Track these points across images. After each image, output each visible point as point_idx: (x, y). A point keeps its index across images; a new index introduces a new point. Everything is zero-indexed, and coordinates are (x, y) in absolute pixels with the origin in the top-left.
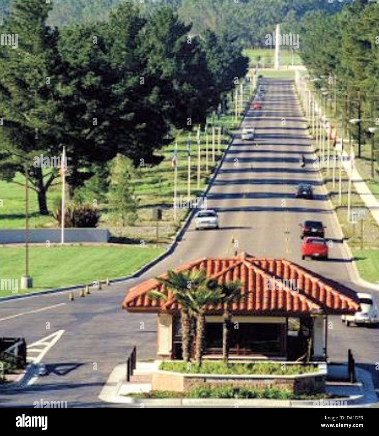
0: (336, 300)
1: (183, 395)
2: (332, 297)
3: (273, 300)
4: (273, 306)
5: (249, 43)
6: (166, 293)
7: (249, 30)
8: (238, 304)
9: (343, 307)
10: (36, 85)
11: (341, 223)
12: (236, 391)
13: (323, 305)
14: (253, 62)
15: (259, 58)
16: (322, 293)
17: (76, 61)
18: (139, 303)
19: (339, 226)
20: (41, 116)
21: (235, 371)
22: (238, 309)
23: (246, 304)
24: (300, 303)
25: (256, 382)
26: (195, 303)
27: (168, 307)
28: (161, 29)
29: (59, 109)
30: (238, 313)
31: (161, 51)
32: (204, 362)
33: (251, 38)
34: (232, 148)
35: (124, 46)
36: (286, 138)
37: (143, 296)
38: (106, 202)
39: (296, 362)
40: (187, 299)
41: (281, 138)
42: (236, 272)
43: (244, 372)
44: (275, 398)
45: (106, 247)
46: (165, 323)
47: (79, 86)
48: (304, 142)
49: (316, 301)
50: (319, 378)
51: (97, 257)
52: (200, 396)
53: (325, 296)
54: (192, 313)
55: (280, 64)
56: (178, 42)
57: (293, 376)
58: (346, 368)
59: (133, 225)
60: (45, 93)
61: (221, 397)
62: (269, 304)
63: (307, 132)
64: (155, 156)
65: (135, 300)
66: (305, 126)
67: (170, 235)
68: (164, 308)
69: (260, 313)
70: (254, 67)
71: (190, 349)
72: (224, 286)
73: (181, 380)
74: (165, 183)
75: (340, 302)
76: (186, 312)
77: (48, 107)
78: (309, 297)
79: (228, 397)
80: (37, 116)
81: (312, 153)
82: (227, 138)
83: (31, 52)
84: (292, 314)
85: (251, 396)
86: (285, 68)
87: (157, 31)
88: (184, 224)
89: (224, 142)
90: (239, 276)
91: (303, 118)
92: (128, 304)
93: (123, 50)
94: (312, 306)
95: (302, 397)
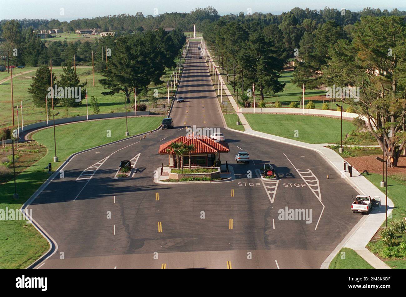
0: (222, 148)
1: (178, 181)
2: (221, 147)
3: (203, 149)
4: (203, 151)
5: (186, 30)
6: (171, 149)
7: (186, 26)
8: (193, 152)
9: (224, 150)
10: (125, 63)
11: (219, 102)
12: (194, 179)
13: (218, 150)
14: (188, 36)
15: (189, 35)
16: (218, 146)
17: (136, 53)
18: (163, 152)
19: (219, 104)
20: (127, 73)
21: (193, 172)
22: (193, 153)
23: (195, 151)
24: (211, 150)
25: (199, 176)
26: (180, 153)
27: (172, 153)
28: (160, 34)
29: (132, 71)
30: (193, 154)
31: (160, 40)
32: (184, 169)
33: (186, 29)
34: (183, 72)
35: (149, 44)
36: (200, 66)
37: (165, 149)
38: (147, 97)
39: (211, 168)
40: (178, 151)
41: (199, 66)
42: (191, 141)
43: (196, 173)
44: (206, 180)
45: (149, 117)
46: (171, 157)
47: (137, 61)
48: (206, 68)
49: (216, 149)
50: (218, 173)
51: (147, 121)
52: (183, 181)
53: (219, 147)
54: (180, 156)
55: (196, 37)
56: (165, 38)
57: (210, 173)
58: (226, 166)
59: (156, 107)
60: (128, 66)
61: (190, 181)
62: (202, 151)
63: (206, 64)
64: (160, 81)
65: (162, 151)
66: (205, 61)
67: (168, 111)
68: (171, 153)
69: (200, 153)
70: (188, 38)
71: (180, 165)
72: (188, 147)
73: (178, 176)
74: (164, 88)
75: (223, 149)
76: (178, 155)
77: (129, 70)
78: (214, 148)
79: (192, 180)
80: (126, 73)
81: (208, 73)
82: (182, 68)
83: (123, 53)
84: (209, 153)
85: (199, 180)
86: (198, 38)
87: (159, 35)
88: (171, 105)
89: (181, 70)
90: (193, 143)
91: (205, 58)
92: (160, 152)
93: (149, 45)
94: (215, 151)
95: (213, 179)
